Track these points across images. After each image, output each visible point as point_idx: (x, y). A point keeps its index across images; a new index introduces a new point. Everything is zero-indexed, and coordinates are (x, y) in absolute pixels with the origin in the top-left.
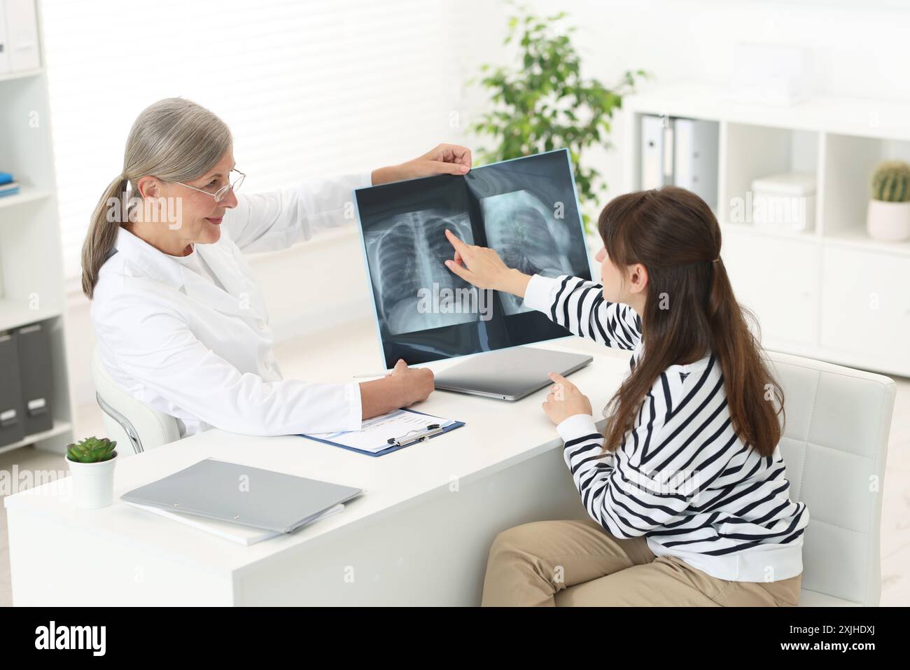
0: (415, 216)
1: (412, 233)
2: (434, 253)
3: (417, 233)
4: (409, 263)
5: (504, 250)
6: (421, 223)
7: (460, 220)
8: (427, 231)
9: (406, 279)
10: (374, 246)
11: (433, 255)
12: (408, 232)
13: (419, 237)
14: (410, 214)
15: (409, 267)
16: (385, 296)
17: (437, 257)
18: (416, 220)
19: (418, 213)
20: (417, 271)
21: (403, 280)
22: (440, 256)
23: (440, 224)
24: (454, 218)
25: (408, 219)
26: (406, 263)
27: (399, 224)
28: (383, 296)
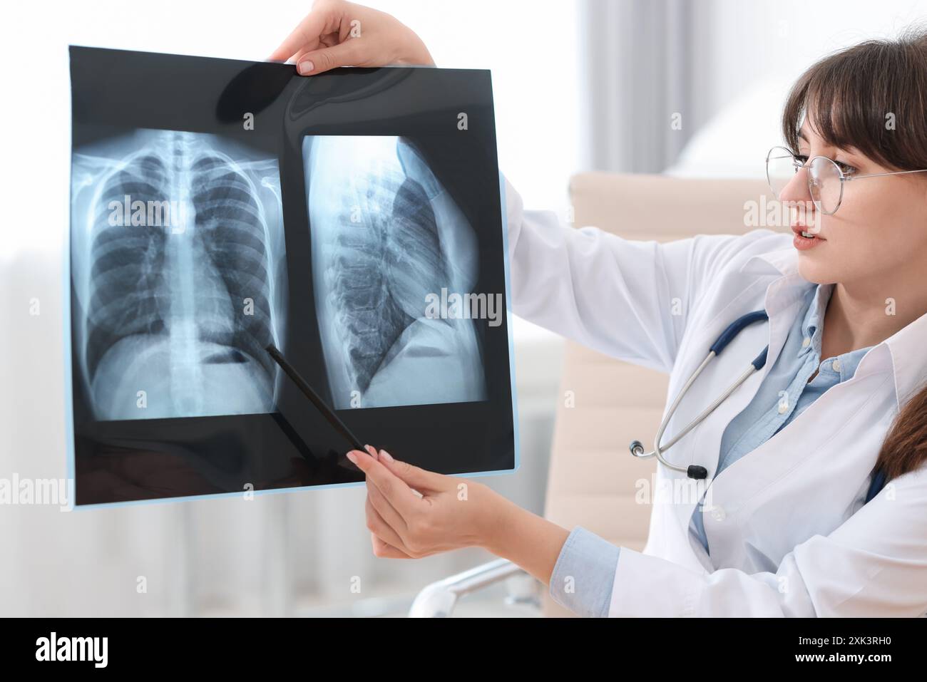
0: (179, 142)
1: (167, 181)
2: (204, 239)
3: (177, 183)
4: (151, 252)
5: (342, 260)
6: (187, 161)
7: (260, 173)
8: (197, 181)
9: (142, 289)
10: (87, 192)
11: (200, 242)
12: (159, 178)
13: (178, 193)
14: (169, 135)
15: (153, 262)
16: (94, 321)
17: (207, 249)
18: (178, 153)
19: (187, 136)
20: (165, 272)
21: (133, 288)
22: (213, 247)
23: (222, 174)
24: (249, 165)
25: (163, 146)
26: (146, 249)
27: (144, 152)
28: (89, 321)
